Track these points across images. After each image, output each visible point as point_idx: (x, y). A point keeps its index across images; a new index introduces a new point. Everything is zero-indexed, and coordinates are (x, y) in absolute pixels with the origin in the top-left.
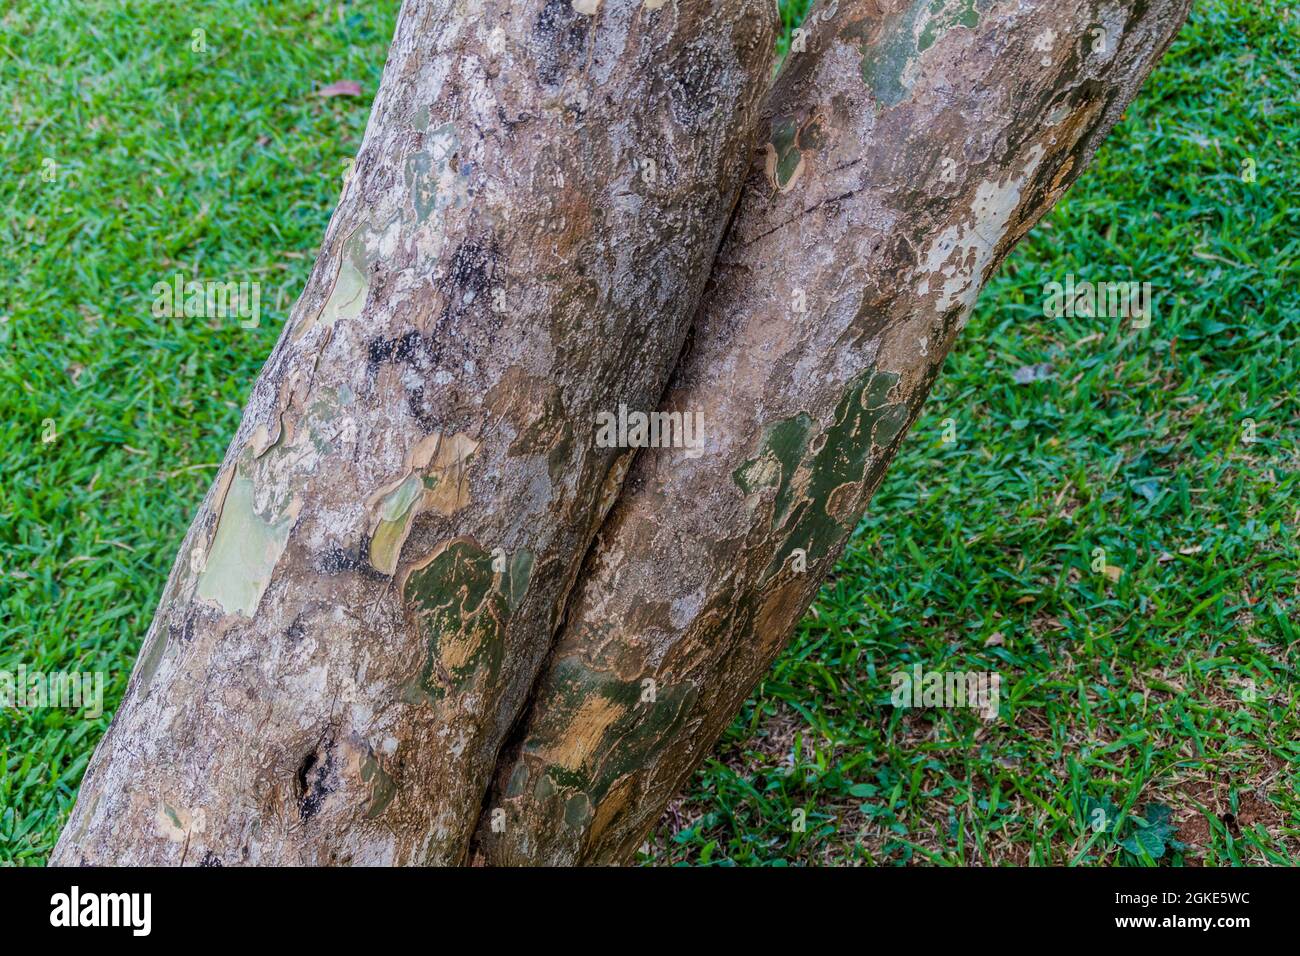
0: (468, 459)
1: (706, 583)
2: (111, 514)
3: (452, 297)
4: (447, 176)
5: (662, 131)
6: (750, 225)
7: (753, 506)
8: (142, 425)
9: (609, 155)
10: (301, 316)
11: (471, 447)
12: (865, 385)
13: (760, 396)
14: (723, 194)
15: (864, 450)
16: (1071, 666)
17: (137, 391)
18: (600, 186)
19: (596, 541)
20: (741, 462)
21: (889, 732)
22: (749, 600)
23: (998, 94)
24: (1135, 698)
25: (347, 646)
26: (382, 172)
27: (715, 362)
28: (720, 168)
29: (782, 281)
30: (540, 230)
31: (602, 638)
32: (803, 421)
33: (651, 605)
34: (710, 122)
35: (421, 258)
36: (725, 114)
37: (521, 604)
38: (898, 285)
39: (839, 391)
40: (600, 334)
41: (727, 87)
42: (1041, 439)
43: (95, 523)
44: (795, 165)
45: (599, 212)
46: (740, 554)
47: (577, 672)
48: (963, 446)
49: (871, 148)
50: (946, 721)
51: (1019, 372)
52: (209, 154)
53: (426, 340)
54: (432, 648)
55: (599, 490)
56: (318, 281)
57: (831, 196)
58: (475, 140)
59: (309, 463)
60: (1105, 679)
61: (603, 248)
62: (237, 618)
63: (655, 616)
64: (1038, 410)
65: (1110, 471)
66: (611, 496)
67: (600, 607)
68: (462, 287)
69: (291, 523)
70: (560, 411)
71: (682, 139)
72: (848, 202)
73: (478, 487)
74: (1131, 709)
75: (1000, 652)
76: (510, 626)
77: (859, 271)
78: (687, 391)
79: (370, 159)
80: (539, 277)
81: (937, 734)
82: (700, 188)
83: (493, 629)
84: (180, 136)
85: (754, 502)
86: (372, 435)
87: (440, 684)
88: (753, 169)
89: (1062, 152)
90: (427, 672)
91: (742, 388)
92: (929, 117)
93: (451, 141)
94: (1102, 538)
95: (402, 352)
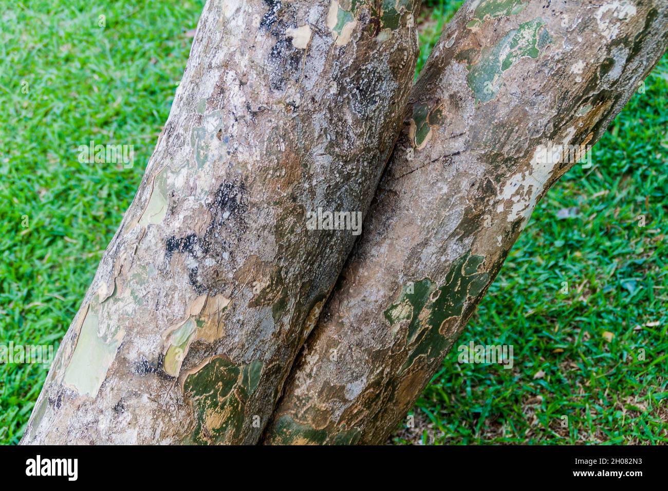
0: (224, 310)
1: (366, 374)
2: (55, 277)
3: (216, 214)
4: (215, 142)
5: (345, 117)
6: (399, 167)
7: (396, 331)
8: (76, 226)
9: (312, 132)
10: (129, 219)
11: (225, 302)
12: (464, 262)
13: (401, 268)
14: (382, 152)
15: (462, 298)
16: (582, 393)
17: (74, 205)
18: (306, 150)
19: (303, 349)
20: (389, 306)
21: (477, 429)
22: (392, 382)
23: (549, 97)
24: (618, 414)
25: (149, 418)
26: (178, 137)
27: (376, 247)
28: (380, 138)
29: (416, 202)
30: (270, 176)
31: (304, 405)
32: (427, 283)
33: (334, 387)
34: (374, 112)
35: (199, 190)
36: (384, 107)
37: (255, 391)
38: (485, 207)
39: (449, 266)
40: (305, 236)
41: (385, 91)
42: (571, 253)
43: (45, 283)
44: (426, 133)
45: (306, 166)
46: (387, 357)
47: (289, 425)
48: (527, 255)
49: (471, 126)
50: (510, 425)
51: (561, 212)
52: (123, 68)
53: (200, 240)
54: (200, 418)
55: (304, 323)
56: (140, 199)
57: (447, 154)
58: (232, 121)
59: (130, 309)
60: (601, 402)
61: (308, 186)
62: (86, 398)
63: (335, 393)
64: (570, 235)
65: (609, 273)
66: (311, 325)
67: (304, 387)
68: (223, 209)
69: (119, 344)
70: (280, 281)
71: (357, 122)
72: (457, 157)
73: (230, 326)
74: (615, 421)
75: (543, 383)
76: (248, 403)
77: (462, 198)
78: (359, 263)
79: (172, 128)
80: (269, 204)
81: (504, 432)
82: (368, 150)
83: (238, 406)
84: (109, 56)
85: (396, 328)
86: (167, 295)
87: (205, 439)
88: (401, 134)
89: (586, 131)
90: (197, 432)
91: (391, 263)
92: (507, 110)
93: (218, 122)
94: (603, 315)
95: (186, 247)
